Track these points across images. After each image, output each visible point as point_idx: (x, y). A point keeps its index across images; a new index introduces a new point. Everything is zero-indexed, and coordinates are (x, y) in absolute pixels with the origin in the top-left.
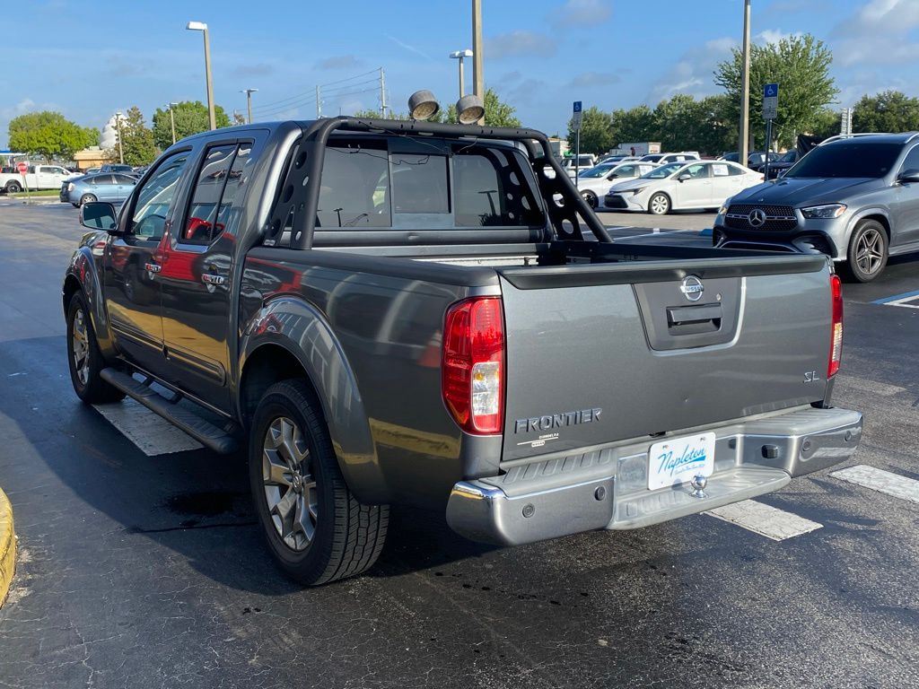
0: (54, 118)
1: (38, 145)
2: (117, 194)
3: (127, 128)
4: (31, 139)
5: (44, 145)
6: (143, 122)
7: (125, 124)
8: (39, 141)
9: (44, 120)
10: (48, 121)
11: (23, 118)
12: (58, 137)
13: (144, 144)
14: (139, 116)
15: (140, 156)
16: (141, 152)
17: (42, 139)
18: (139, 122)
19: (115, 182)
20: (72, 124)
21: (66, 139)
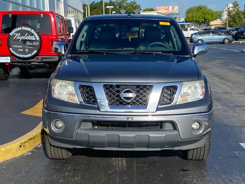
0: (203, 8)
1: (196, 19)
2: (212, 39)
3: (232, 11)
4: (193, 16)
5: (198, 19)
6: (239, 8)
7: (231, 9)
8: (196, 18)
9: (199, 9)
10: (201, 9)
11: (191, 9)
12: (204, 15)
13: (239, 17)
14: (237, 5)
15: (236, 23)
16: (237, 21)
17: (197, 17)
18: (237, 7)
19: (211, 34)
20: (210, 10)
21: (207, 16)
